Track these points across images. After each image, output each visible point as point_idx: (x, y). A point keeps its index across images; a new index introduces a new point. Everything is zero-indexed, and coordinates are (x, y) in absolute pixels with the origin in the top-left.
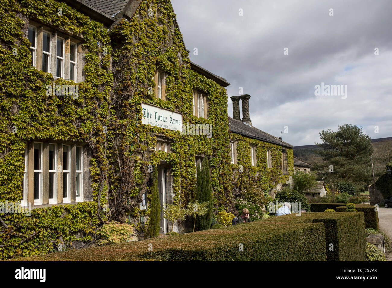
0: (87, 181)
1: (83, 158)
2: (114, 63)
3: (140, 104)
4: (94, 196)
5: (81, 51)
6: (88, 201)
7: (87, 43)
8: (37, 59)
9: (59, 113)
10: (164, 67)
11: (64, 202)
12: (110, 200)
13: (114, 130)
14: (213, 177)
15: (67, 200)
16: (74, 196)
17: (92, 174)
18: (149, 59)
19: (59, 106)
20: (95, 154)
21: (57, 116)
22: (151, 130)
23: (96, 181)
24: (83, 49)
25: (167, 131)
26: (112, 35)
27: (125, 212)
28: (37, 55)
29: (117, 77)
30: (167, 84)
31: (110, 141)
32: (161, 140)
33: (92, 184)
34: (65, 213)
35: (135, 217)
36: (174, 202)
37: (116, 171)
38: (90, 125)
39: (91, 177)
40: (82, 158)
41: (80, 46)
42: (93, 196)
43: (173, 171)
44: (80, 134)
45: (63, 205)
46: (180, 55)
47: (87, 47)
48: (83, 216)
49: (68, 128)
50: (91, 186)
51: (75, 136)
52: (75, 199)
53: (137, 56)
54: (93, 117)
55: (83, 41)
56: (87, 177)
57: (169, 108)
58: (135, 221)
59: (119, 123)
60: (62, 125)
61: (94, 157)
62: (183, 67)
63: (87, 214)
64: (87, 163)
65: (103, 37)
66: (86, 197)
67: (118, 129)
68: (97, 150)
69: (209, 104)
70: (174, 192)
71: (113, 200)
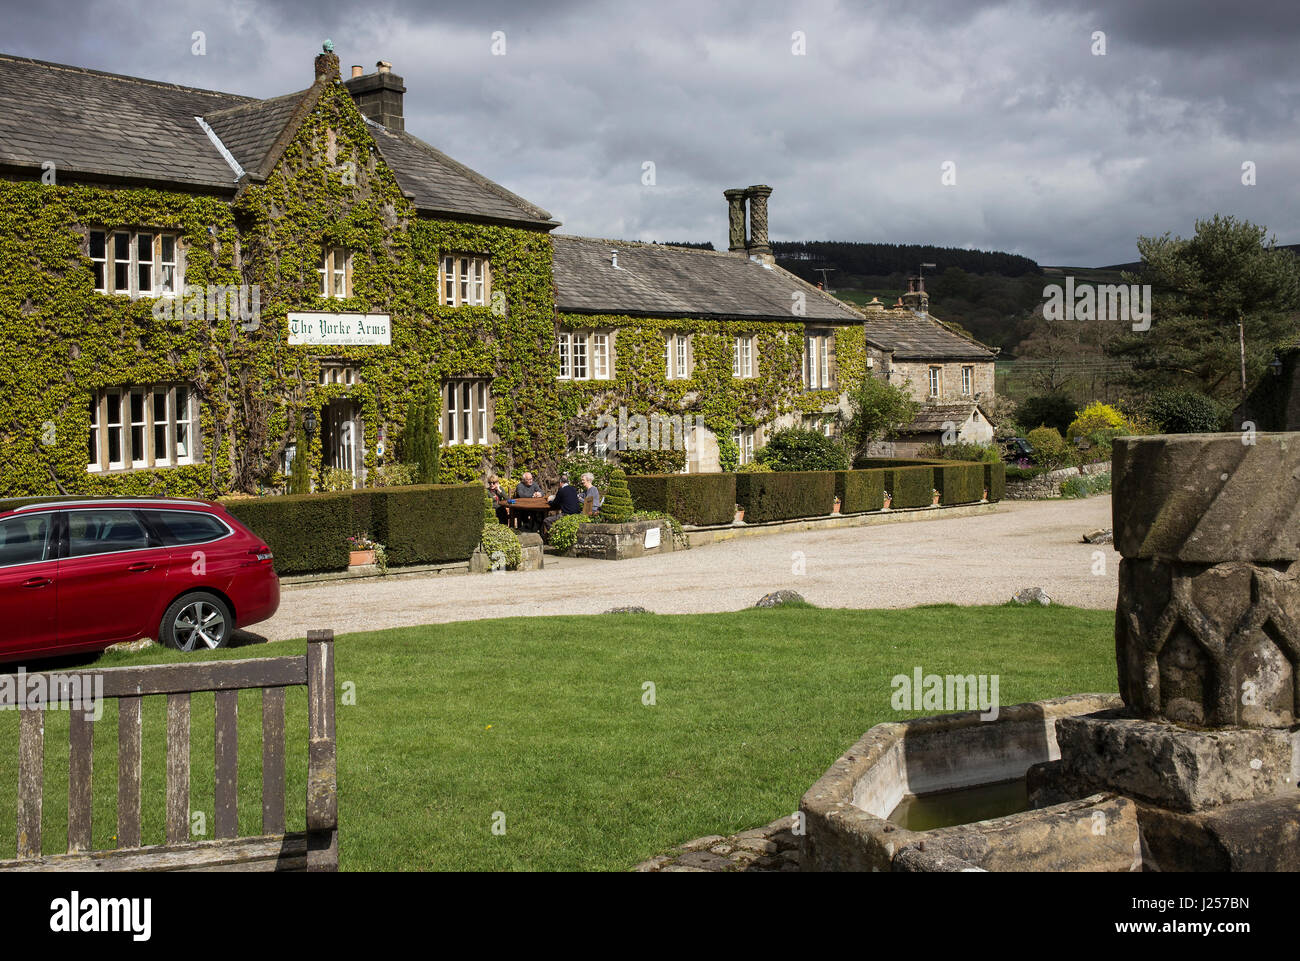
0: (196, 435)
1: (191, 403)
2: (243, 253)
3: (285, 315)
4: (207, 456)
5: (182, 246)
6: (197, 464)
7: (188, 234)
8: (109, 274)
9: (143, 345)
10: (344, 242)
11: (157, 465)
12: (236, 461)
13: (240, 358)
14: (498, 414)
15: (164, 463)
16: (175, 456)
17: (202, 425)
18: (308, 236)
19: (142, 338)
20: (206, 397)
21: (140, 351)
22: (310, 351)
23: (209, 435)
24: (185, 243)
25: (348, 348)
26: (236, 211)
27: (255, 478)
28: (109, 269)
29: (248, 275)
30: (354, 268)
31: (235, 375)
32: (335, 364)
33: (204, 439)
34: (156, 479)
35: (277, 486)
36: (366, 462)
37: (244, 420)
38: (194, 357)
39: (202, 429)
40: (189, 402)
41: (180, 239)
42: (204, 457)
43: (364, 412)
44: (179, 371)
45: (153, 470)
46: (390, 209)
47: (190, 240)
48: (186, 484)
49: (157, 365)
50: (203, 443)
51: (171, 375)
52: (176, 461)
53: (279, 238)
54: (200, 344)
55: (183, 232)
56: (197, 430)
57: (353, 310)
58: (275, 492)
59: (247, 349)
60: (146, 363)
61: (206, 401)
62: (398, 229)
63: (191, 481)
64: (197, 410)
65: (220, 217)
66: (196, 458)
67: (246, 357)
68: (208, 392)
69: (494, 274)
70: (366, 447)
71: (240, 461)
